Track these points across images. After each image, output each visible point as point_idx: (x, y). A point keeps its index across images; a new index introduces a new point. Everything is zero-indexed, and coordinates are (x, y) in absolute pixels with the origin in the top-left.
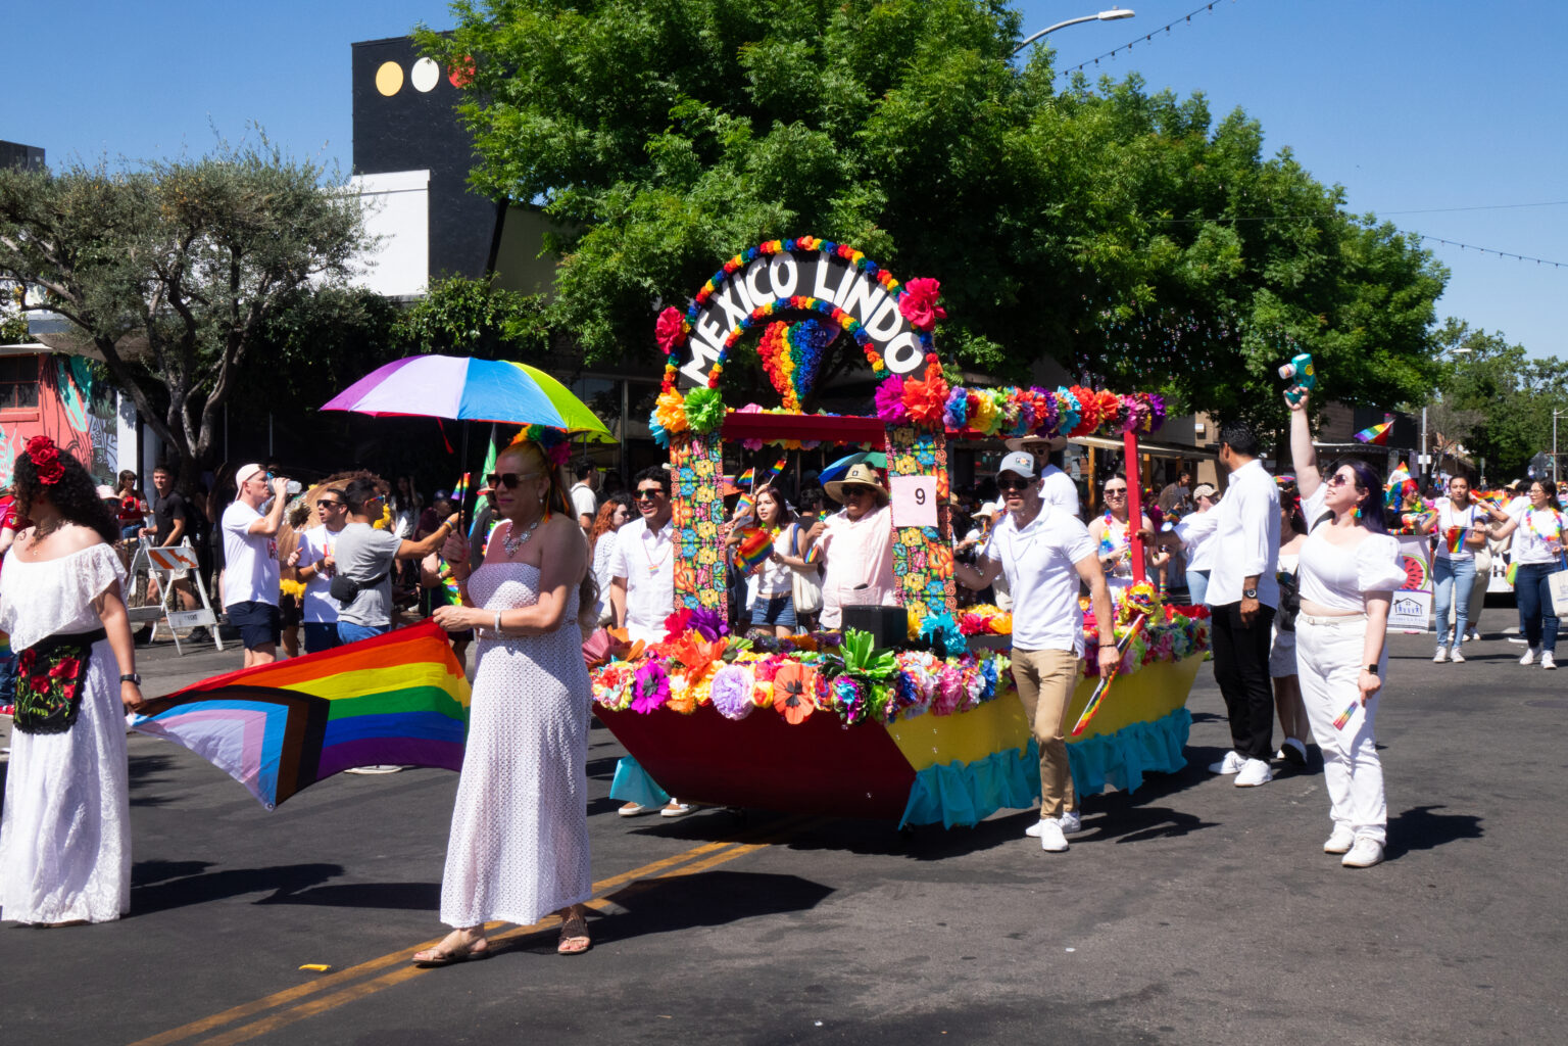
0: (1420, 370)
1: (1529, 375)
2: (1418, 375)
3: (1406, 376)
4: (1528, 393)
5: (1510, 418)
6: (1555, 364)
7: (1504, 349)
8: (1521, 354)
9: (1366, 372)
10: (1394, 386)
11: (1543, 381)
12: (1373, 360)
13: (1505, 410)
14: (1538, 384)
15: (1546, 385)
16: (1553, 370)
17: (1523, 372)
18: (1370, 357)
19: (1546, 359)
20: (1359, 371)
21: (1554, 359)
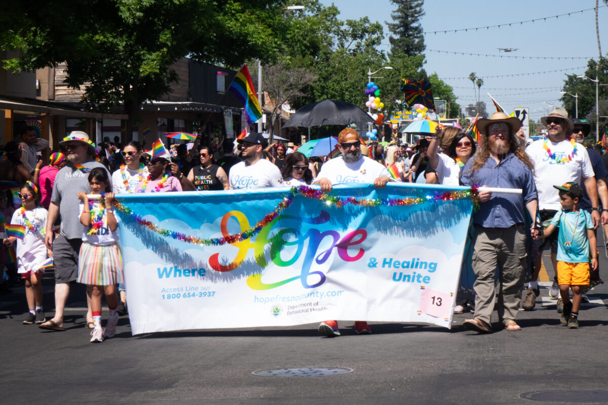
0: (270, 26)
1: (343, 35)
2: (270, 31)
3: (258, 33)
4: (342, 53)
5: (335, 77)
6: (367, 25)
7: (319, 9)
8: (334, 15)
9: (219, 26)
10: (245, 42)
11: (355, 42)
12: (225, 14)
13: (330, 69)
14: (351, 44)
15: (358, 46)
16: (365, 31)
17: (337, 33)
18: (222, 10)
19: (358, 20)
20: (210, 26)
21: (366, 20)
